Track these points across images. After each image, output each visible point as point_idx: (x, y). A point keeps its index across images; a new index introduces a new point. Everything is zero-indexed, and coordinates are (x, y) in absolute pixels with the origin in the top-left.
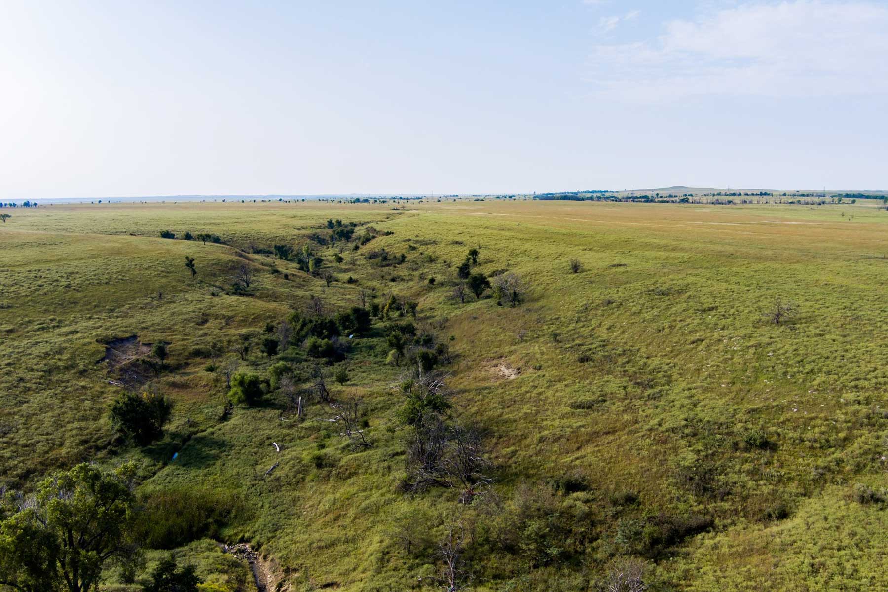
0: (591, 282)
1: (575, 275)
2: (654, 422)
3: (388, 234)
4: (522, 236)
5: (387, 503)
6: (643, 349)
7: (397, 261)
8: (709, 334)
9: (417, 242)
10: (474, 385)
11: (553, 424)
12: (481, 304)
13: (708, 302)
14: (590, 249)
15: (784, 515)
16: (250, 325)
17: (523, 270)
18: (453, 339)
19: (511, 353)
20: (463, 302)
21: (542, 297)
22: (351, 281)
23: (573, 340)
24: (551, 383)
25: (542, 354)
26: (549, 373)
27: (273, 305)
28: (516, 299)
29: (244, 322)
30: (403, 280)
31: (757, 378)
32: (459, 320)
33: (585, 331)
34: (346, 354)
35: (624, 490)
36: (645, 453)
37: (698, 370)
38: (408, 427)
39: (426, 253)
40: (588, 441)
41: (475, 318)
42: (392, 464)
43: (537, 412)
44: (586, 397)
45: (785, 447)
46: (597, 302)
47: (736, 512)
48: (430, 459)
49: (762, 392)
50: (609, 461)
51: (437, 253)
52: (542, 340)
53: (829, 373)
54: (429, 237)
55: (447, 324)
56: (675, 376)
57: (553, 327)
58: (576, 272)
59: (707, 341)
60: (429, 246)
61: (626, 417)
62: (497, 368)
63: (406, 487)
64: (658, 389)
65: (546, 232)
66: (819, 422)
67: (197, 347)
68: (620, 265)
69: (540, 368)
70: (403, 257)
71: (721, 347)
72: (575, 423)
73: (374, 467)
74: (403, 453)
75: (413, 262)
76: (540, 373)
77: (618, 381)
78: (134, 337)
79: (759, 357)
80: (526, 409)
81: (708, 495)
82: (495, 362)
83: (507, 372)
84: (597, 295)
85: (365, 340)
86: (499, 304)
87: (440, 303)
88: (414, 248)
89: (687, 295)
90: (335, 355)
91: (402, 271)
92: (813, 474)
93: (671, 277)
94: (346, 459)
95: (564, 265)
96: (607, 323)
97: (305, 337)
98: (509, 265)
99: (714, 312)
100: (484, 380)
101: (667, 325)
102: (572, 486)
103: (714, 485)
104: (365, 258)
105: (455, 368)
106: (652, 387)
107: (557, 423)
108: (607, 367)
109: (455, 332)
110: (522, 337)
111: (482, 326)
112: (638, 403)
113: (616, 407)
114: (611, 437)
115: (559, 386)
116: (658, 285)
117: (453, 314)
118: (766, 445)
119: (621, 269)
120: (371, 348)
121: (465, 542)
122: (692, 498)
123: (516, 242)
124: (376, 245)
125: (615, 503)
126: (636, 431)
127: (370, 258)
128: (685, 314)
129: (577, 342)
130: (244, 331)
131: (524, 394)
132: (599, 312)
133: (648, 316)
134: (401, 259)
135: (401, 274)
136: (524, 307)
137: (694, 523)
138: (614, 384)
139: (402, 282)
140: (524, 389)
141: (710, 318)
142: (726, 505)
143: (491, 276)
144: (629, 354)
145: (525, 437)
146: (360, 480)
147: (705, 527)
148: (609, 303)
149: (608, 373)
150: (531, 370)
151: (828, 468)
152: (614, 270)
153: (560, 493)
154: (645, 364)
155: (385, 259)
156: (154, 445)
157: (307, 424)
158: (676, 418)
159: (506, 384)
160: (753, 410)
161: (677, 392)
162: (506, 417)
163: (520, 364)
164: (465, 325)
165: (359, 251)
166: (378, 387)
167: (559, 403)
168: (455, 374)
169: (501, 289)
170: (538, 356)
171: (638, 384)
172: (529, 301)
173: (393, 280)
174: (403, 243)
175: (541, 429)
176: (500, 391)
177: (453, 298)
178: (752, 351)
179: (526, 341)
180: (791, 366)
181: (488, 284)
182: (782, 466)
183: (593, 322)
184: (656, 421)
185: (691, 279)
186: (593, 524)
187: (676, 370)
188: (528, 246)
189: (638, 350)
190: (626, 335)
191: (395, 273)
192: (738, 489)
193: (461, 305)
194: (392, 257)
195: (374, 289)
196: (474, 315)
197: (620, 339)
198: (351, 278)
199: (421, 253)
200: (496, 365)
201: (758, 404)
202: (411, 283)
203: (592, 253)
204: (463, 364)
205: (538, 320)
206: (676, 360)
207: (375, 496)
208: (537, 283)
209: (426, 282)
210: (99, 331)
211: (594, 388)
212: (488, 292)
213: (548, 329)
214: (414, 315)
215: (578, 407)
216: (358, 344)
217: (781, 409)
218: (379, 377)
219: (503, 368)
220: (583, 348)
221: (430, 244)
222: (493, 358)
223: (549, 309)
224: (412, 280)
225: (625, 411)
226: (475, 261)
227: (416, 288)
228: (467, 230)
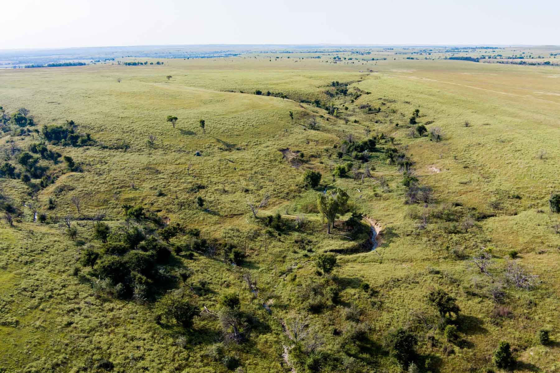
0: (473, 133)
1: (466, 128)
2: (486, 189)
3: (368, 93)
4: (441, 101)
5: (401, 207)
6: (489, 165)
7: (376, 111)
8: (514, 161)
9: (385, 100)
10: (424, 174)
11: (453, 188)
12: (423, 139)
13: (519, 147)
14: (475, 112)
15: (516, 214)
16: (326, 144)
17: (442, 122)
18: (412, 155)
19: (437, 163)
20: (414, 138)
21: (450, 138)
22: (356, 122)
23: (462, 159)
24: (452, 175)
25: (450, 164)
26: (452, 172)
27: (329, 135)
28: (439, 138)
29: (323, 143)
30: (381, 122)
31: (524, 178)
32: (413, 146)
33: (467, 156)
34: (368, 159)
35: (472, 206)
36: (481, 198)
37: (506, 174)
38: (404, 187)
39: (391, 107)
40: (464, 194)
41: (421, 146)
42: (401, 197)
43: (448, 184)
44: (464, 180)
45: (524, 198)
46: (474, 143)
47: (503, 213)
48: (413, 196)
49: (524, 182)
50: (470, 199)
51: (397, 108)
52: (449, 158)
53: (547, 178)
54: (391, 97)
55: (408, 148)
56: (497, 175)
57: (455, 153)
58: (467, 126)
59: (512, 164)
60: (392, 103)
61: (477, 187)
62: (432, 168)
63: (407, 203)
64: (490, 179)
65: (453, 98)
66: (537, 192)
67: (312, 154)
68: (488, 124)
69: (449, 170)
70: (380, 109)
71: (516, 166)
72: (460, 188)
73: (395, 197)
74: (403, 194)
75: (385, 112)
76: (449, 171)
77: (476, 176)
78: (288, 149)
79: (528, 171)
80: (444, 183)
81: (496, 209)
82: (431, 166)
83: (436, 170)
84: (475, 140)
85: (374, 153)
86: (431, 140)
87: (403, 137)
88: (384, 104)
89: (511, 143)
90: (365, 159)
91: (379, 116)
92: (529, 205)
93: (508, 133)
94: (384, 195)
95: (462, 121)
96: (477, 153)
97: (352, 151)
98: (434, 119)
99: (519, 152)
100: (427, 172)
101: (499, 156)
102: (457, 205)
103: (499, 206)
104: (359, 108)
105: (415, 167)
106: (488, 179)
107: (454, 188)
108: (474, 171)
109: (412, 152)
110: (442, 156)
111: (424, 150)
112: (482, 183)
113: (474, 184)
114: (471, 193)
115: (456, 176)
116: (501, 137)
117: (410, 143)
118: (518, 197)
119: (488, 127)
120: (378, 157)
121: (427, 215)
122: (492, 209)
123: (438, 104)
124: (363, 100)
125: (469, 209)
126: (479, 192)
127: (362, 108)
128: (508, 152)
129: (463, 160)
130: (325, 147)
131: (442, 178)
132: (474, 148)
133: (493, 151)
134: (378, 110)
135: (379, 119)
136: (443, 142)
137: (490, 214)
138: (475, 177)
139: (381, 124)
140: (443, 177)
141: (517, 154)
142: (501, 212)
143: (426, 124)
144: (483, 166)
145: (443, 191)
146: (391, 201)
147: (493, 216)
148: (479, 144)
149: (474, 173)
150: (445, 170)
151: (534, 205)
152: (485, 127)
153: (454, 206)
154: (488, 171)
155: (370, 110)
156: (316, 188)
157: (366, 184)
158: (493, 188)
159: (436, 175)
160: (518, 188)
161: (496, 181)
162: (436, 185)
163: (441, 168)
164: (416, 148)
165: (355, 104)
166: (387, 173)
167: (455, 182)
168: (415, 169)
169: (432, 133)
170: (448, 165)
171: (484, 177)
172: (444, 140)
173: (377, 122)
174: (378, 100)
175: (449, 189)
176: (434, 177)
177: (408, 135)
178: (527, 168)
179: (443, 158)
180: (536, 175)
181: (425, 130)
182: (521, 203)
183: (471, 152)
184: (487, 189)
185: (516, 135)
186: (462, 214)
187: (498, 173)
188: (444, 107)
189: (487, 165)
190: (483, 159)
191: (377, 118)
192: (506, 208)
193: (413, 139)
194: (374, 109)
195: (368, 127)
196: (420, 145)
197: (480, 160)
198: (356, 120)
199: (388, 107)
200: (431, 167)
201: (521, 186)
202: (386, 125)
203: (475, 115)
204: (418, 166)
205: (449, 149)
206: (499, 170)
207: (397, 205)
208: (448, 130)
209: (394, 125)
210: (276, 146)
211: (468, 177)
212: (426, 133)
213: (453, 154)
214: (392, 143)
215: (462, 183)
216: (371, 155)
217: (527, 188)
218: (385, 169)
219: (434, 168)
220: (466, 163)
221: (392, 102)
222: (430, 164)
223: (453, 144)
224: (386, 123)
225: (477, 186)
226: (417, 115)
227: (389, 128)
228: (411, 94)
